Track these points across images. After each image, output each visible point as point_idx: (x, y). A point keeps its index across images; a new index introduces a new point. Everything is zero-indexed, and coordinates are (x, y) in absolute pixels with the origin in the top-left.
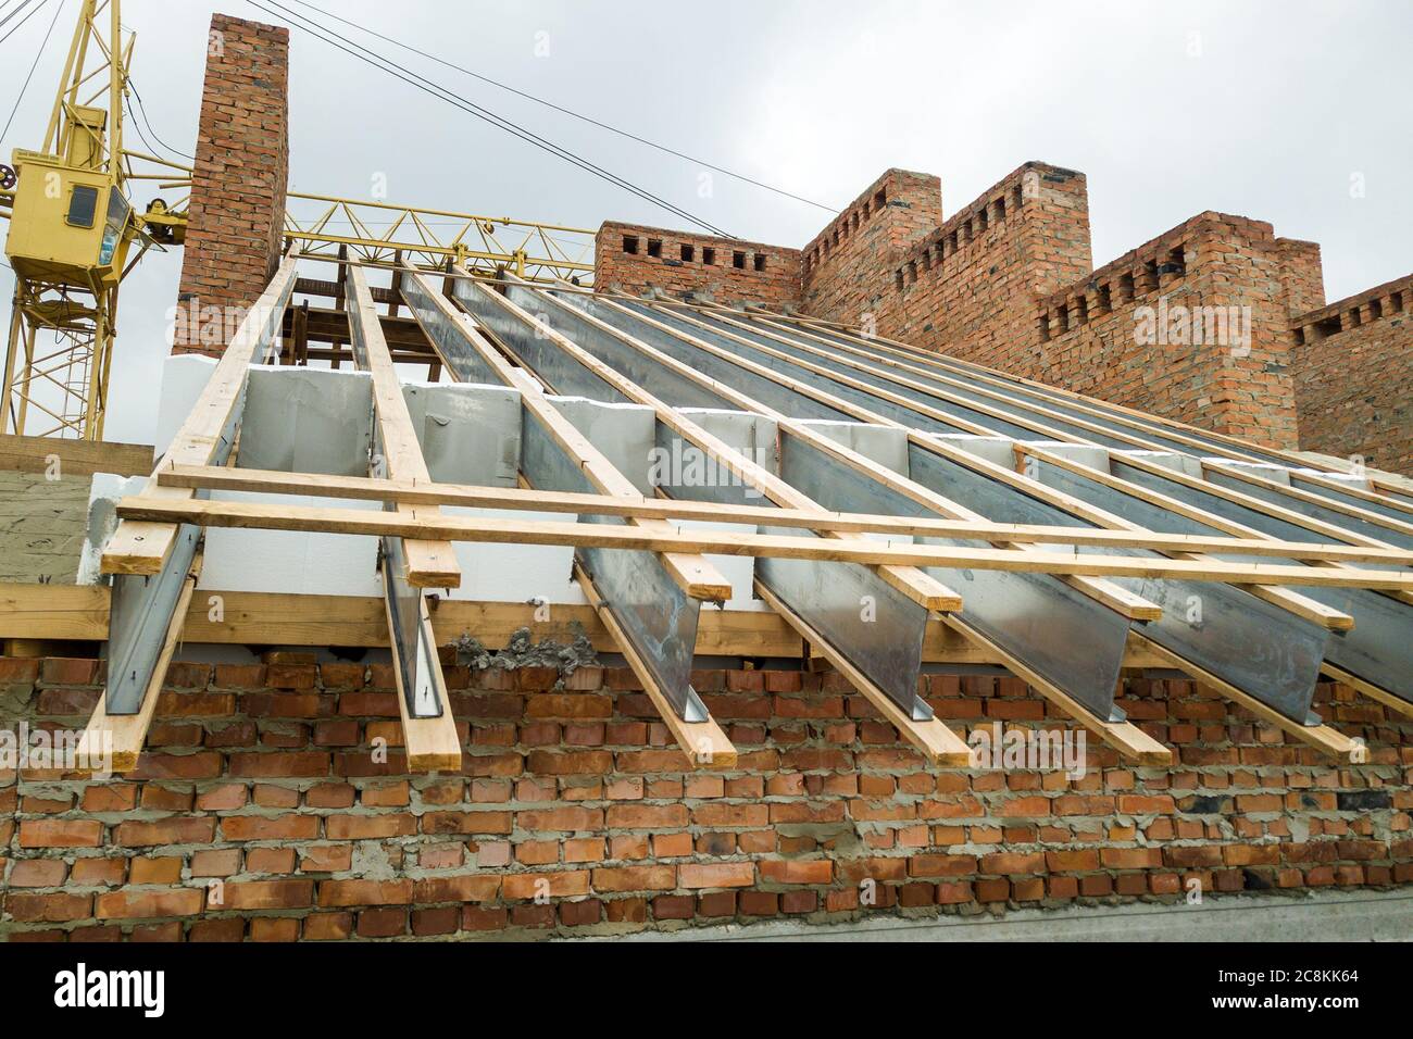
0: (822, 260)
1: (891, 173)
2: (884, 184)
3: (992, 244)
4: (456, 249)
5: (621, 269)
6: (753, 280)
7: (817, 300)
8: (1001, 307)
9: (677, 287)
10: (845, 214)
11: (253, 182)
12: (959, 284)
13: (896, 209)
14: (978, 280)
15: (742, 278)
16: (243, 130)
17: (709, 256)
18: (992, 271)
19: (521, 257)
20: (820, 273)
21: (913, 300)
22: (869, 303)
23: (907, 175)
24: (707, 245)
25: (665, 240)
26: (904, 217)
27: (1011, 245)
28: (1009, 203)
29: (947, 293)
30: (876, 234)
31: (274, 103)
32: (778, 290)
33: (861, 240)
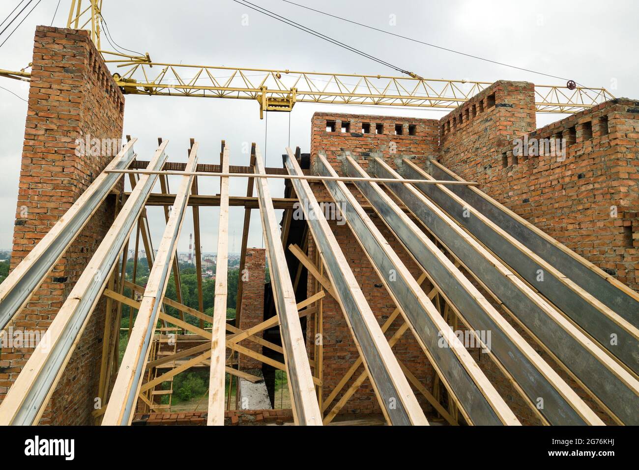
0: (452, 130)
1: (499, 84)
2: (494, 90)
3: (580, 156)
4: (261, 89)
5: (325, 142)
6: (407, 142)
7: (448, 156)
8: (587, 206)
9: (359, 150)
10: (467, 104)
11: (64, 139)
12: (551, 178)
13: (502, 109)
14: (567, 180)
15: (401, 141)
16: (56, 104)
17: (380, 127)
18: (580, 177)
19: (294, 91)
20: (450, 138)
21: (514, 177)
22: (483, 169)
23: (510, 84)
24: (379, 122)
25: (352, 121)
26: (509, 114)
27: (597, 161)
28: (596, 128)
29: (542, 180)
30: (488, 124)
31: (77, 83)
32: (424, 146)
33: (477, 124)
